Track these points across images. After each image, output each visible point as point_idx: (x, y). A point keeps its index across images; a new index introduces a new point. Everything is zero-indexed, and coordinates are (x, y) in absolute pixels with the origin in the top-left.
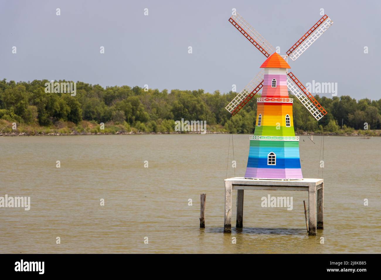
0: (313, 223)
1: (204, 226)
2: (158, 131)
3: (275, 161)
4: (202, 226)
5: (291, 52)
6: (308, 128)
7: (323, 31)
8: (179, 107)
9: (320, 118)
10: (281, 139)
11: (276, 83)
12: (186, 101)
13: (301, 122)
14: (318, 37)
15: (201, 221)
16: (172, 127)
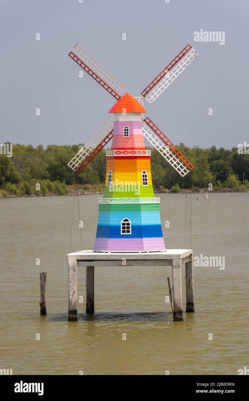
0: (178, 306)
1: (46, 312)
2: (32, 194)
3: (130, 230)
4: (43, 312)
5: (147, 93)
6: (204, 185)
7: (186, 64)
8: (55, 165)
9: (185, 174)
10: (137, 201)
11: (129, 131)
12: (63, 157)
13: (196, 178)
14: (180, 73)
15: (41, 307)
16: (47, 187)
